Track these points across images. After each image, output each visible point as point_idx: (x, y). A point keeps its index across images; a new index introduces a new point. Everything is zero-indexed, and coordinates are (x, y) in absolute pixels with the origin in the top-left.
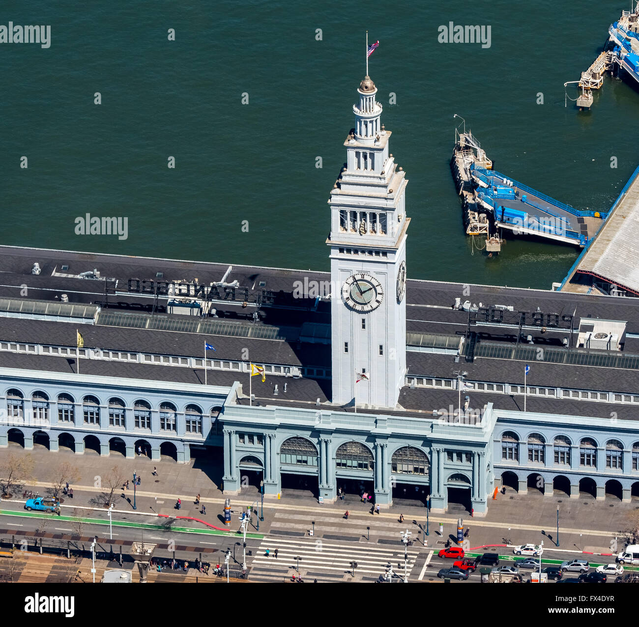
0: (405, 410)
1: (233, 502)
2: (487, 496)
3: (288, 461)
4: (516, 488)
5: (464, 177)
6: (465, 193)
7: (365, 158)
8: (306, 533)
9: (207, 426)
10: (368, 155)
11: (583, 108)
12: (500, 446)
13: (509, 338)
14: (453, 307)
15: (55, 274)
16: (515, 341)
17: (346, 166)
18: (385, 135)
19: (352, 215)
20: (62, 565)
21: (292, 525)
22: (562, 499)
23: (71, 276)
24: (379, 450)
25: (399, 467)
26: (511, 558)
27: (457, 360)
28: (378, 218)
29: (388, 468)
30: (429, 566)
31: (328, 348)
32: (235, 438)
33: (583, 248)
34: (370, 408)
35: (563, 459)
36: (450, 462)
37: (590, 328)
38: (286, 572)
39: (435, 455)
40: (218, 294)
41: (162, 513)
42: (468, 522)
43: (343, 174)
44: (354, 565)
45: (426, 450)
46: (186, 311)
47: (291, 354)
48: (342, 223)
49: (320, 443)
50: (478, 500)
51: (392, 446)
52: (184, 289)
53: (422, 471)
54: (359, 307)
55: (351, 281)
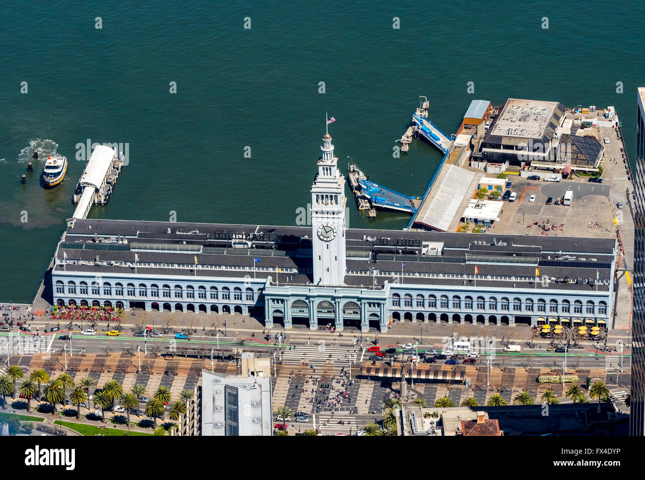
0: (347, 286)
1: (272, 331)
2: (387, 323)
3: (295, 311)
4: (399, 319)
5: (355, 184)
6: (356, 191)
7: (327, 170)
8: (306, 343)
9: (256, 298)
10: (328, 169)
11: (404, 152)
12: (391, 300)
13: (391, 252)
14: (362, 239)
15: (178, 233)
16: (394, 253)
17: (318, 174)
18: (336, 160)
19: (322, 197)
20: (196, 362)
21: (299, 340)
22: (420, 323)
23: (185, 233)
24: (337, 304)
25: (346, 311)
26: (401, 350)
27: (369, 262)
28: (334, 197)
29: (341, 312)
30: (364, 355)
31: (312, 259)
32: (270, 301)
33: (414, 213)
34: (331, 285)
35: (420, 305)
36: (370, 308)
37: (427, 246)
38: (299, 360)
39: (363, 305)
40: (256, 237)
41: (238, 338)
42: (380, 335)
43: (317, 178)
44: (330, 356)
45: (359, 303)
46: (241, 246)
47: (292, 263)
48: (317, 201)
49: (310, 302)
50: (383, 325)
51: (343, 302)
52: (241, 237)
53: (357, 313)
54: (325, 239)
55: (322, 227)
